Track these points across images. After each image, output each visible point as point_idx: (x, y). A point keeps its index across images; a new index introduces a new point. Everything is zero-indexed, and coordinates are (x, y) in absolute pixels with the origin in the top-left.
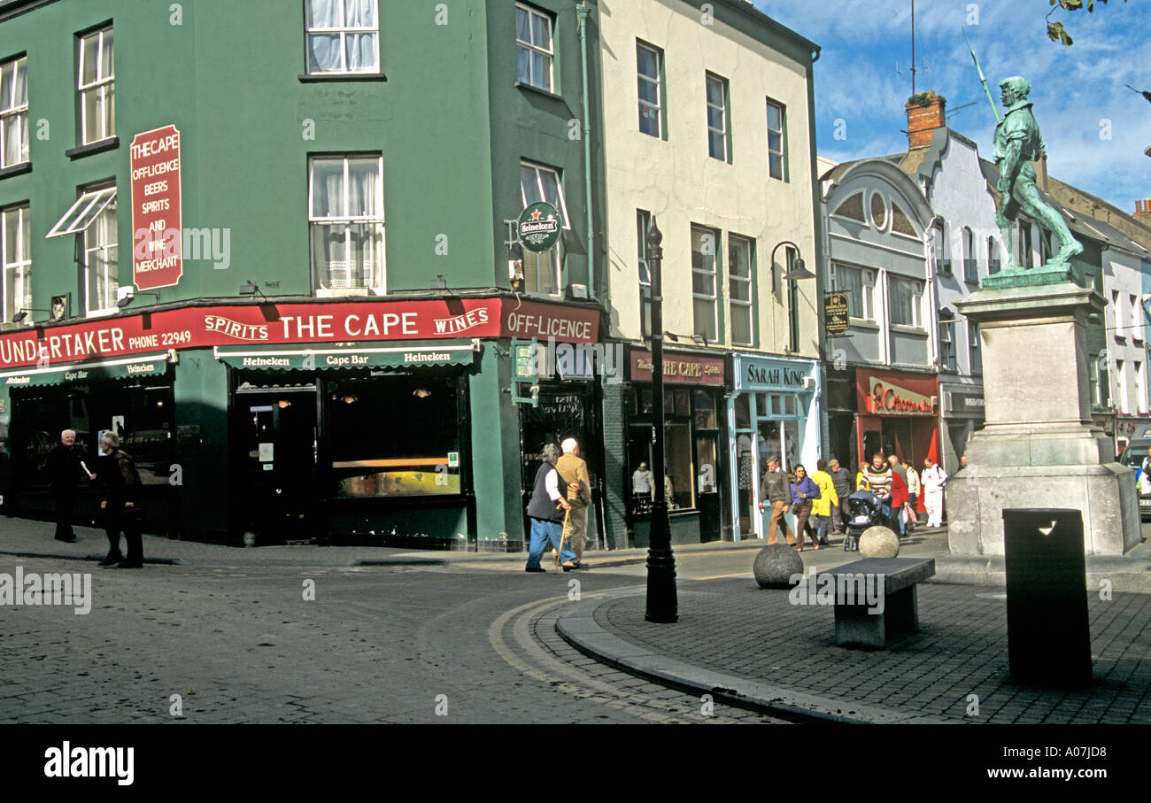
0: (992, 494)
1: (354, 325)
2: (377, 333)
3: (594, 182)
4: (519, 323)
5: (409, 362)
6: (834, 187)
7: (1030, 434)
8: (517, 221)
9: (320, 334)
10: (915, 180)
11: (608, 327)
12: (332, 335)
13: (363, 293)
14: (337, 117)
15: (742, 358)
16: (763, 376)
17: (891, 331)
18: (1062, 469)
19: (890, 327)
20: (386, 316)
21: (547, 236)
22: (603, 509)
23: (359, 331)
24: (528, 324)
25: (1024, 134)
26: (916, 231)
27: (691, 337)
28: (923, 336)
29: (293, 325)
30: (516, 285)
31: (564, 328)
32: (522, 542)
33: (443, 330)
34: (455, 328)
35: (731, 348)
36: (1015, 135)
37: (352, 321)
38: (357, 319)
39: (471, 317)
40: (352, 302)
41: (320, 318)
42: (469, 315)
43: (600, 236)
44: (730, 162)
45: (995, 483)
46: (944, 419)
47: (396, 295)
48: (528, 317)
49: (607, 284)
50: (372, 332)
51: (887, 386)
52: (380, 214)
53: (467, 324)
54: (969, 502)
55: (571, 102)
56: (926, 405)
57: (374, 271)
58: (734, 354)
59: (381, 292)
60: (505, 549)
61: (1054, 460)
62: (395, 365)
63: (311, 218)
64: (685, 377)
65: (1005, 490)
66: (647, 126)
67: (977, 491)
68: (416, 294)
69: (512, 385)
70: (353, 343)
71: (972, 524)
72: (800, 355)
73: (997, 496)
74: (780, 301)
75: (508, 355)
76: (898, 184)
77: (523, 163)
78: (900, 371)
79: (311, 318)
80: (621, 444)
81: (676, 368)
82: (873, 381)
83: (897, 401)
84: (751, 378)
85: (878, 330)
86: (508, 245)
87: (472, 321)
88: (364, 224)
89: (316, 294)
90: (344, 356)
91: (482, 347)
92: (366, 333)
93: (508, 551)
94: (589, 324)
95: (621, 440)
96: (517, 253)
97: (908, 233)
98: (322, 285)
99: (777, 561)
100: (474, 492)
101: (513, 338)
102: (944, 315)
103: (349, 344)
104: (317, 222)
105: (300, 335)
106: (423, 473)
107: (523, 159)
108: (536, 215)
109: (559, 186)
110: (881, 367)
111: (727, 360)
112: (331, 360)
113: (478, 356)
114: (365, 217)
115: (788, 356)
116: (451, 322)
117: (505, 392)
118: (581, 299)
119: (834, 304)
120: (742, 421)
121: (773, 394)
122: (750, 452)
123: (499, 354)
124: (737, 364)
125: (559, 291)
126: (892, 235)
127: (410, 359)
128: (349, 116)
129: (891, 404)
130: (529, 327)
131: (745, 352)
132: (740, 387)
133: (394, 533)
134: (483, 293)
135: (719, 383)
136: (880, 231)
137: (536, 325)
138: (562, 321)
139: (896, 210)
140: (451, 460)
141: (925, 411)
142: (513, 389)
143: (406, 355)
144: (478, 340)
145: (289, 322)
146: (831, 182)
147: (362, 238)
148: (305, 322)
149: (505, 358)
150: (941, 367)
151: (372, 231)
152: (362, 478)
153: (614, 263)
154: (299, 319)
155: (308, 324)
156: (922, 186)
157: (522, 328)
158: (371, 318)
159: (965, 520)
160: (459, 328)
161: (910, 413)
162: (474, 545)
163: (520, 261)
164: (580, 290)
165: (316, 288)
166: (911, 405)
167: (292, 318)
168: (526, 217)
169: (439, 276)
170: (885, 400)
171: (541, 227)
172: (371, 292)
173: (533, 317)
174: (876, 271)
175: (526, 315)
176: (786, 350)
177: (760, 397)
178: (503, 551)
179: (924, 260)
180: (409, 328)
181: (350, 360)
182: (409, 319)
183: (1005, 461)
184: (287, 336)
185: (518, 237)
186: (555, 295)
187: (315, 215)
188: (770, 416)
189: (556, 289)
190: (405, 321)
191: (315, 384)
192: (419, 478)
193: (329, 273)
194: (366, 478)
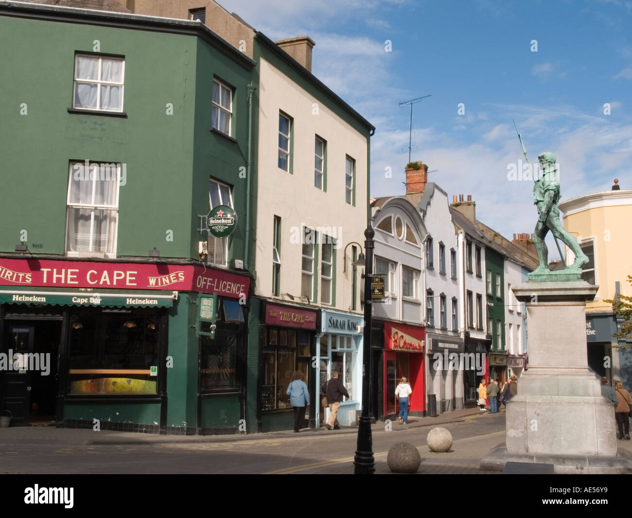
0: (535, 412)
1: (93, 277)
2: (109, 283)
3: (251, 196)
4: (203, 283)
5: (129, 305)
6: (378, 211)
7: (558, 375)
8: (206, 216)
9: (69, 282)
10: (418, 210)
11: (254, 288)
12: (77, 283)
13: (100, 256)
14: (92, 138)
15: (327, 312)
16: (337, 324)
17: (403, 300)
18: (578, 398)
19: (402, 298)
20: (115, 272)
21: (227, 227)
22: (244, 406)
23: (96, 281)
24: (208, 284)
25: (555, 188)
26: (417, 241)
27: (300, 298)
28: (418, 304)
29: (50, 275)
30: (203, 257)
31: (229, 287)
32: (195, 428)
33: (154, 285)
34: (162, 283)
35: (320, 306)
36: (550, 188)
37: (92, 274)
38: (96, 273)
39: (173, 277)
40: (94, 261)
41: (69, 271)
42: (172, 275)
43: (252, 229)
44: (325, 190)
45: (537, 406)
46: (428, 354)
47: (123, 259)
48: (209, 279)
49: (254, 261)
50: (105, 282)
51: (400, 333)
52: (116, 205)
53: (170, 281)
54: (520, 417)
55: (241, 144)
56: (419, 346)
57: (108, 241)
58: (323, 310)
59: (113, 255)
60: (185, 433)
61: (573, 393)
62: (119, 305)
63: (68, 203)
64: (295, 323)
65: (543, 411)
66: (282, 164)
67: (525, 411)
68: (137, 259)
69: (196, 323)
70: (92, 289)
71: (522, 432)
72: (356, 312)
73: (538, 415)
74: (347, 278)
75: (195, 303)
76: (410, 213)
77: (211, 180)
78: (407, 324)
79: (63, 271)
80: (257, 364)
81: (290, 317)
82: (394, 330)
83: (405, 343)
84: (330, 325)
85: (396, 299)
86: (200, 232)
87: (174, 280)
88: (103, 210)
89: (67, 254)
90: (84, 297)
91: (179, 297)
92: (101, 283)
93: (187, 434)
94: (244, 286)
95: (257, 362)
96: (204, 237)
97: (414, 243)
98: (71, 249)
99: (406, 454)
100: (167, 394)
101: (200, 292)
102: (430, 292)
103: (89, 290)
104: (72, 206)
105: (55, 281)
106: (132, 380)
107: (212, 177)
108: (220, 214)
109: (231, 196)
110: (397, 322)
111: (318, 313)
112: (75, 300)
113: (175, 302)
114: (105, 206)
115: (350, 312)
116: (159, 279)
117: (192, 327)
118: (240, 269)
119: (376, 282)
120: (324, 352)
121: (341, 336)
122: (326, 371)
123: (189, 302)
124: (324, 315)
125: (227, 263)
126: (406, 242)
127: (130, 302)
128: (101, 138)
129: (402, 345)
130: (209, 285)
131: (327, 308)
132: (325, 330)
133: (109, 420)
134: (182, 261)
135: (313, 327)
136: (399, 240)
137: (213, 285)
138: (228, 283)
139: (408, 227)
140: (152, 371)
141: (418, 349)
142: (197, 326)
143: (128, 299)
144: (177, 292)
145: (48, 272)
146: (377, 208)
147: (102, 218)
148: (59, 273)
149: (193, 305)
150: (427, 323)
151: (108, 215)
152: (89, 381)
153: (259, 248)
154: (55, 270)
155: (61, 274)
156: (422, 214)
157: (205, 285)
158: (105, 273)
159: (517, 429)
160: (164, 284)
161: (411, 350)
162: (164, 430)
163: (206, 242)
164: (239, 264)
165: (68, 250)
166: (412, 345)
167: (50, 270)
168: (213, 214)
169: (155, 248)
170: (399, 341)
171: (223, 221)
172: (105, 256)
173: (211, 279)
174: (396, 263)
175: (208, 277)
176: (349, 309)
177: (334, 336)
178: (184, 434)
179: (421, 259)
180: (131, 281)
181: (89, 300)
182: (131, 275)
183: (542, 392)
184: (45, 281)
185: (207, 227)
186: (225, 266)
187: (70, 202)
188: (339, 349)
189: (225, 262)
190: (128, 277)
191: (62, 315)
192: (129, 382)
193: (76, 241)
194: (92, 381)
